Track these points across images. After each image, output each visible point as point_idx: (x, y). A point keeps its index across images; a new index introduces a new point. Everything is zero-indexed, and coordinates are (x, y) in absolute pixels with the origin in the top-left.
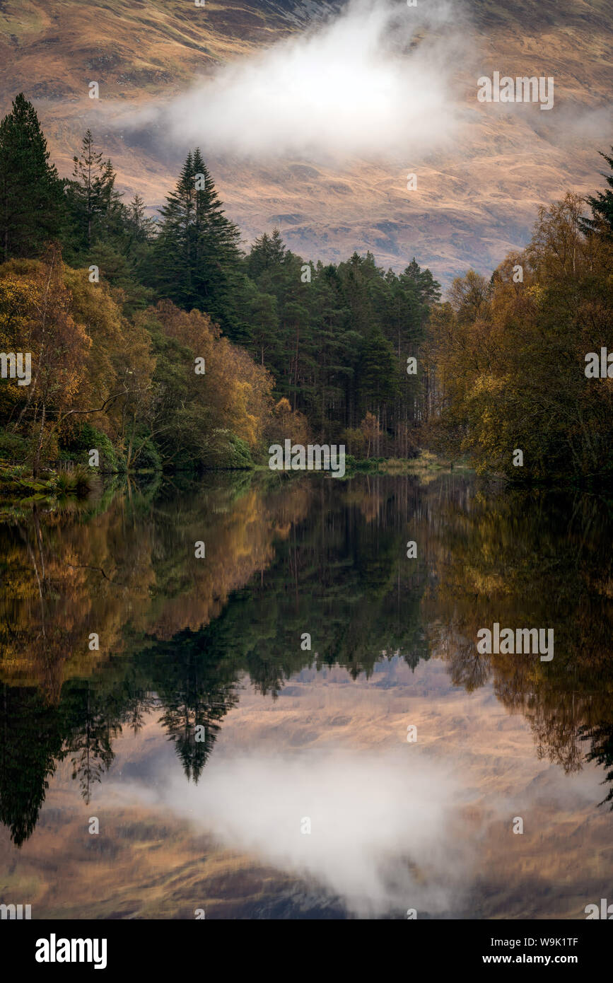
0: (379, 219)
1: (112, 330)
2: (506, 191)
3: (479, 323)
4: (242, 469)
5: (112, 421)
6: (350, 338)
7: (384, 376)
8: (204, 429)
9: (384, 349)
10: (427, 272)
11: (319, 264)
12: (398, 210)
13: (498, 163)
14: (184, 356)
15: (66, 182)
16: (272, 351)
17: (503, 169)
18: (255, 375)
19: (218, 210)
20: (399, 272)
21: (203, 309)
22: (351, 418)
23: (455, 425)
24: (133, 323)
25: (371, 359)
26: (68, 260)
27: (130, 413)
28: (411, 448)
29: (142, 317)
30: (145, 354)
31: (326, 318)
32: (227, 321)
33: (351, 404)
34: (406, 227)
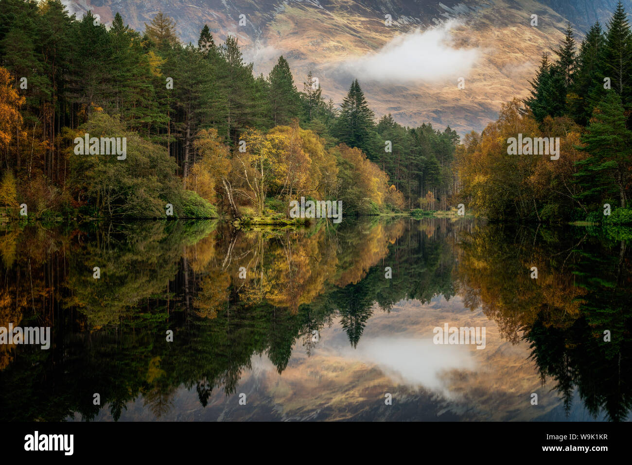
0: (434, 109)
1: (320, 156)
2: (488, 97)
3: (476, 153)
4: (375, 215)
5: (320, 194)
6: (421, 159)
7: (436, 176)
8: (359, 198)
9: (435, 164)
10: (454, 131)
11: (408, 128)
12: (442, 105)
13: (484, 85)
14: (350, 167)
15: (301, 93)
16: (388, 165)
17: (486, 88)
18: (381, 175)
19: (365, 105)
20: (442, 131)
21: (359, 147)
22: (422, 193)
23: (466, 197)
24: (329, 153)
25: (430, 169)
26: (302, 126)
27: (327, 191)
28: (447, 206)
29: (333, 150)
30: (334, 166)
31: (411, 151)
32: (368, 152)
33: (422, 187)
34: (445, 112)
